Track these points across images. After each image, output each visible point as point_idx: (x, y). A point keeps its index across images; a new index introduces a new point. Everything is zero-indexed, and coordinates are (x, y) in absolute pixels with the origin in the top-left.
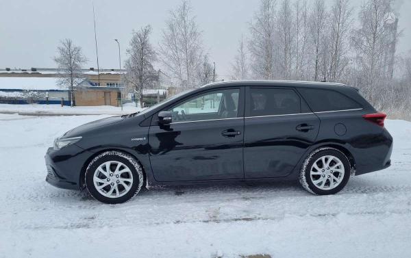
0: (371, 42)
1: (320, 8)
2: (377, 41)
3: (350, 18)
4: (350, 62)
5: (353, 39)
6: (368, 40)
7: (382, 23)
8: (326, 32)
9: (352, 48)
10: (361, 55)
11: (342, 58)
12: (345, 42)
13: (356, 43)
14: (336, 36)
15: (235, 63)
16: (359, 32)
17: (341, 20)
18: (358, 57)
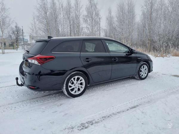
0: (91, 21)
1: (69, 4)
2: (93, 21)
3: (82, 9)
4: (84, 29)
5: (84, 19)
6: (90, 20)
7: (94, 13)
8: (73, 15)
9: (84, 23)
10: (88, 26)
11: (81, 27)
12: (81, 20)
13: (86, 21)
14: (77, 17)
15: (31, 27)
16: (86, 16)
17: (78, 10)
18: (87, 27)
